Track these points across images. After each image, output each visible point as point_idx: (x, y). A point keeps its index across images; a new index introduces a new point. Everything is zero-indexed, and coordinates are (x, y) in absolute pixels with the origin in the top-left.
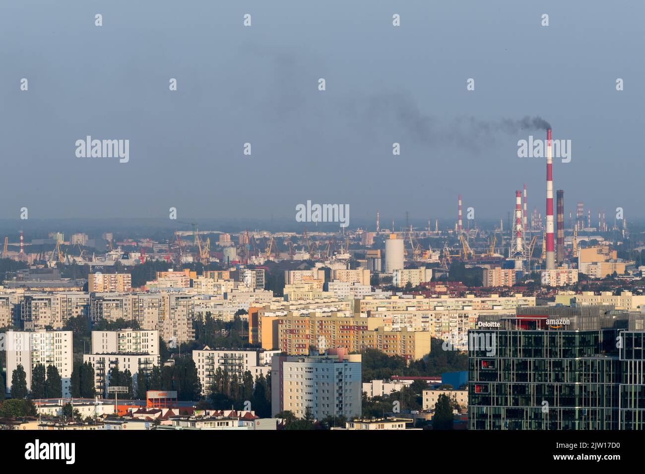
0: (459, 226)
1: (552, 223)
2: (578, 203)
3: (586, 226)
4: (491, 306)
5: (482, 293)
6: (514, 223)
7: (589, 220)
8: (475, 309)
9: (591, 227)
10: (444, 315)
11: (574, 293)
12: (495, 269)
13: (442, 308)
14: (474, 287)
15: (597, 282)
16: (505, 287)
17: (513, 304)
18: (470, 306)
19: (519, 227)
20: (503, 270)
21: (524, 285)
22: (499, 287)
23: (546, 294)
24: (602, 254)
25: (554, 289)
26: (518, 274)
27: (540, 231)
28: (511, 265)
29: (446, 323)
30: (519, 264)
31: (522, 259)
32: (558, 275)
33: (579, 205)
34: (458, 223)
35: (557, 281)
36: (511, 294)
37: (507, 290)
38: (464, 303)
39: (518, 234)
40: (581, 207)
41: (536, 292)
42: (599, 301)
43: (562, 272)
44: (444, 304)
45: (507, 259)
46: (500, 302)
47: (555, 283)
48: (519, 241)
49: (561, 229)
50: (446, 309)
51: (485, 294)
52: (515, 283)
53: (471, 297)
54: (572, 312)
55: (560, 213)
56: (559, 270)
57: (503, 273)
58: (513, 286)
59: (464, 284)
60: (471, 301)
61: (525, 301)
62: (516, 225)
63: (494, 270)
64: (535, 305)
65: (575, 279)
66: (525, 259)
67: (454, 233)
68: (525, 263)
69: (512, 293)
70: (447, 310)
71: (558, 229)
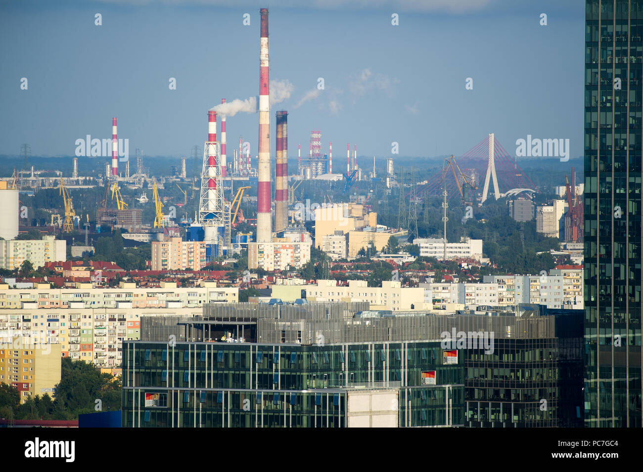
0: (112, 169)
1: (268, 165)
2: (313, 132)
3: (325, 171)
4: (164, 302)
5: (148, 281)
6: (204, 165)
7: (331, 162)
8: (137, 307)
9: (333, 173)
10: (85, 317)
11: (302, 281)
12: (171, 241)
13: (81, 305)
14: (137, 271)
15: (342, 264)
16: (189, 270)
17: (200, 299)
18: (129, 301)
19: (212, 172)
20: (185, 243)
21: (220, 268)
22: (178, 271)
23: (256, 282)
24: (352, 217)
25: (271, 274)
26: (210, 251)
27: (248, 179)
28: (200, 235)
29: (88, 330)
30: (211, 233)
31: (216, 225)
32: (276, 252)
33: (315, 136)
34: (111, 163)
35: (275, 262)
36: (198, 283)
37: (191, 275)
38: (118, 296)
39: (212, 183)
40: (318, 140)
41: (240, 280)
42: (345, 295)
43: (284, 247)
44: (85, 299)
45: (192, 225)
46: (178, 295)
47: (273, 265)
48: (212, 194)
49: (282, 176)
50: (88, 306)
51: (154, 282)
52: (204, 264)
53: (129, 287)
55: (282, 150)
56: (279, 243)
57: (186, 248)
58: (201, 270)
59: (120, 265)
60: (129, 294)
61: (221, 293)
62: (207, 168)
63: (170, 243)
64: (237, 301)
65: (305, 257)
66: (222, 225)
67: (106, 182)
68: (222, 231)
69: (200, 281)
70: (90, 308)
71: (277, 175)
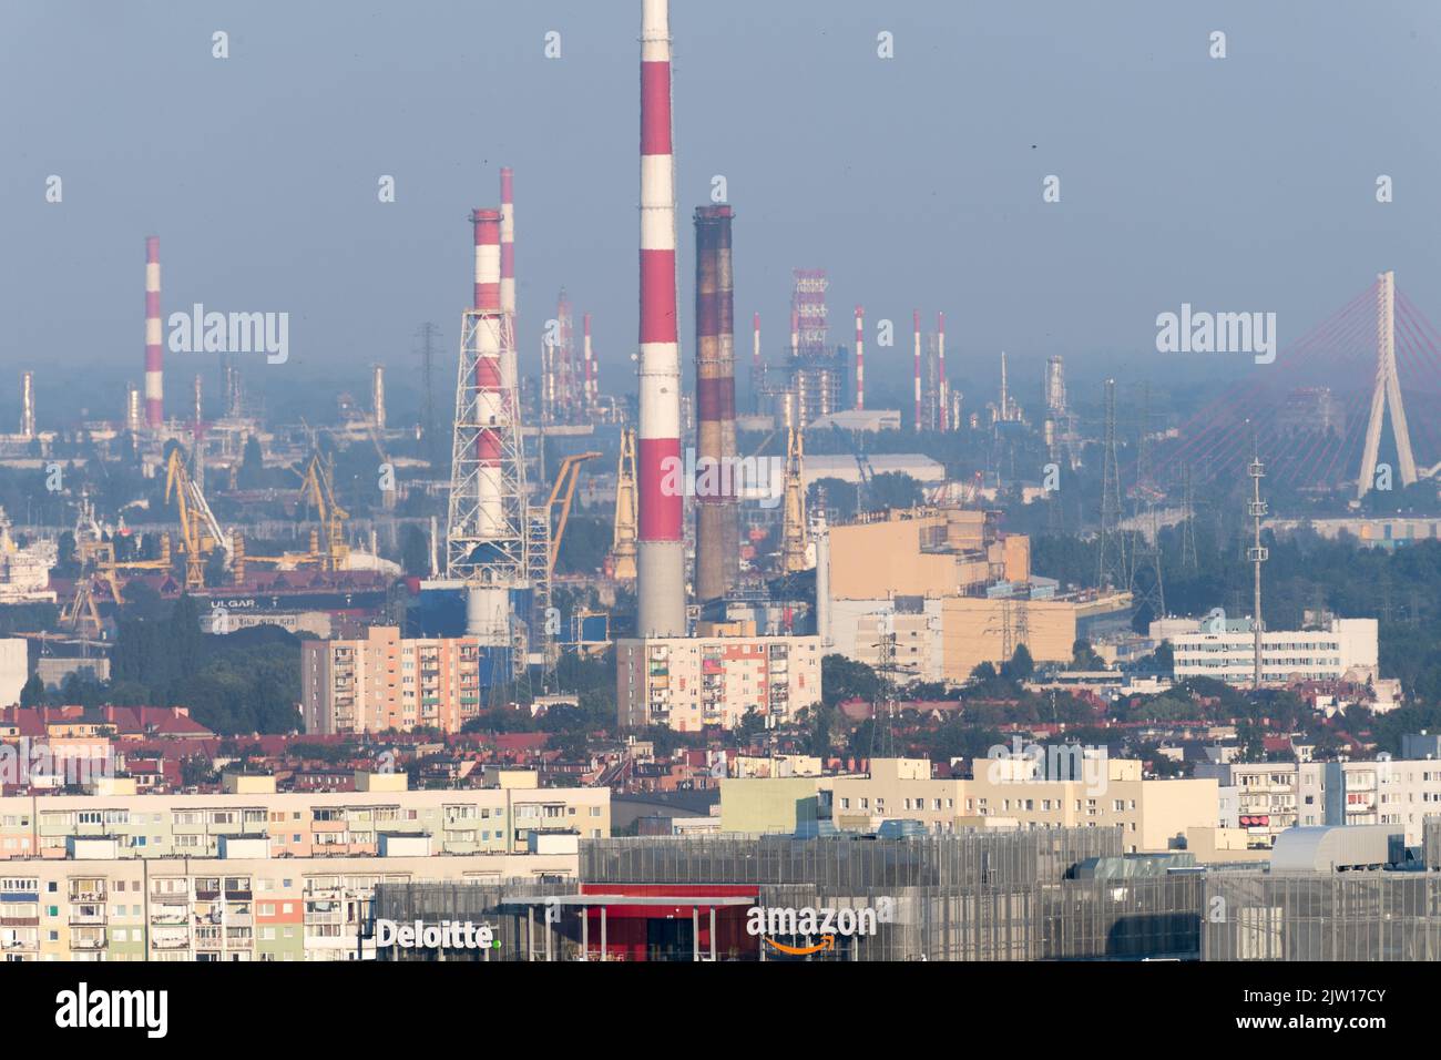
0: (146, 403)
1: (672, 384)
2: (801, 274)
3: (843, 402)
4: (374, 838)
5: (298, 770)
6: (461, 389)
7: (860, 370)
8: (287, 855)
9: (868, 406)
10: (121, 886)
12: (365, 637)
13: (107, 849)
14: (257, 737)
15: (923, 707)
16: (424, 733)
17: (484, 825)
18: (259, 836)
19: (489, 407)
20: (410, 643)
21: (523, 723)
22: (390, 733)
23: (654, 771)
24: (950, 551)
25: (698, 742)
26: (491, 662)
27: (590, 429)
28: (447, 616)
29: (129, 929)
30: (490, 609)
31: (505, 584)
32: (711, 667)
33: (806, 285)
34: (142, 387)
35: (705, 702)
36: (463, 774)
37: (437, 748)
38: (220, 819)
39: (485, 442)
40: (818, 298)
41: (601, 761)
42: (961, 809)
43: (735, 654)
44: (114, 827)
45: (426, 585)
46: (413, 814)
47: (698, 713)
48: (491, 483)
49: (718, 419)
50: (130, 853)
51: (315, 771)
52: (475, 711)
53: (256, 789)
54: (890, 869)
55: (716, 332)
56: (718, 642)
57: (412, 658)
58: (466, 729)
59: (202, 717)
60: (259, 812)
61: (553, 808)
62: (471, 396)
63: (360, 644)
64: (606, 834)
65: (807, 692)
66: (522, 584)
67: (123, 443)
68: (524, 604)
69: (466, 767)
70: (137, 857)
71: (701, 416)
